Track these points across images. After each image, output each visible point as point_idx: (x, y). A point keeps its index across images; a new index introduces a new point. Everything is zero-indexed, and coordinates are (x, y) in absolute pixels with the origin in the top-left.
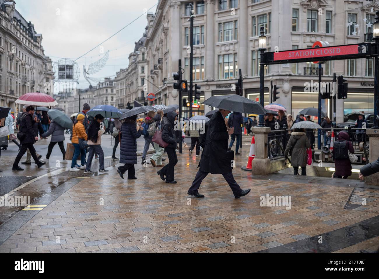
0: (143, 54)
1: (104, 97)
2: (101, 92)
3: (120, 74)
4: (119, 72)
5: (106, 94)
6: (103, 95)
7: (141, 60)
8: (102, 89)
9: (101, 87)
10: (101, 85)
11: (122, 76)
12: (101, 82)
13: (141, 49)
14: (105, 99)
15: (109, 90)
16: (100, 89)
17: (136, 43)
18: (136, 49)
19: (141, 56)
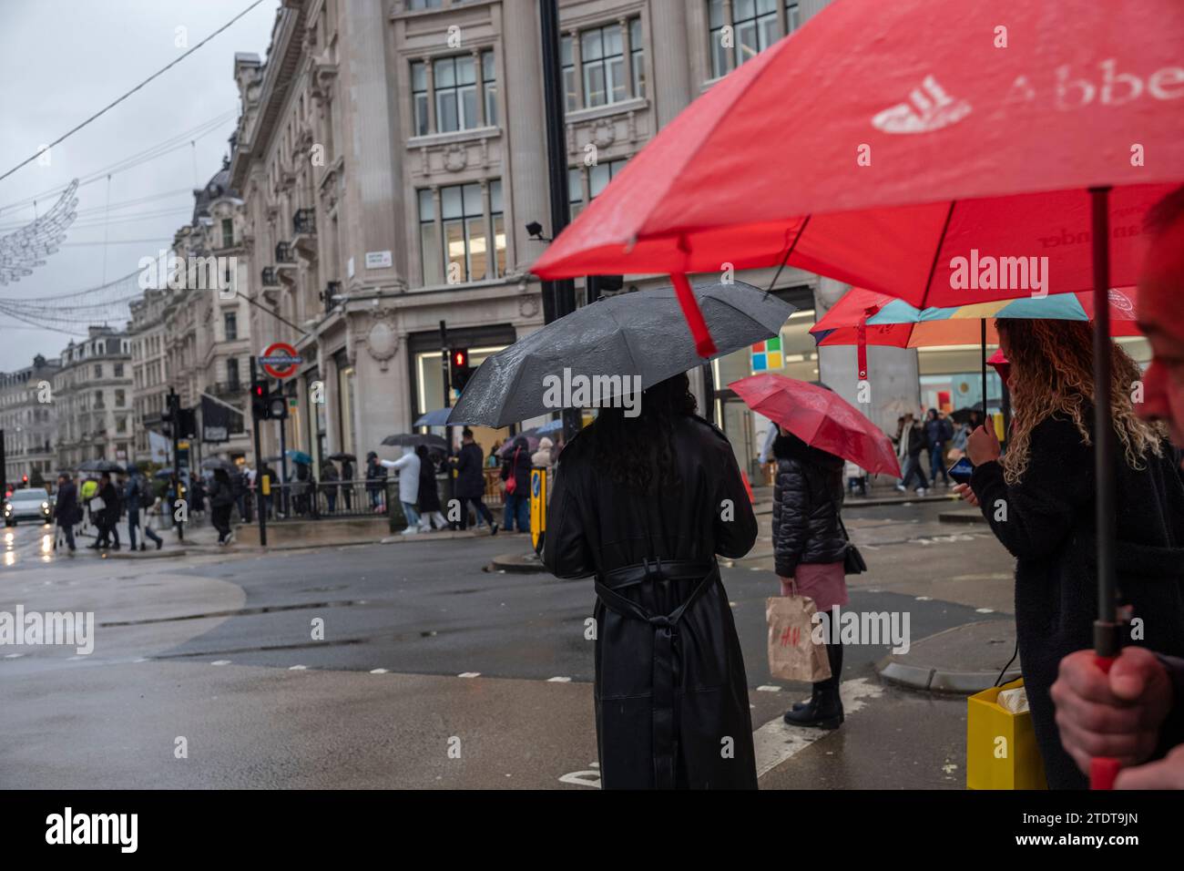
0: (228, 224)
1: (88, 394)
2: (77, 375)
3: (145, 306)
4: (139, 303)
5: (97, 384)
6: (87, 385)
7: (221, 245)
8: (79, 368)
9: (76, 358)
10: (76, 351)
11: (151, 314)
12: (78, 340)
13: (217, 205)
14: (93, 400)
15: (108, 370)
16: (75, 365)
17: (197, 194)
18: (200, 212)
19: (218, 236)
